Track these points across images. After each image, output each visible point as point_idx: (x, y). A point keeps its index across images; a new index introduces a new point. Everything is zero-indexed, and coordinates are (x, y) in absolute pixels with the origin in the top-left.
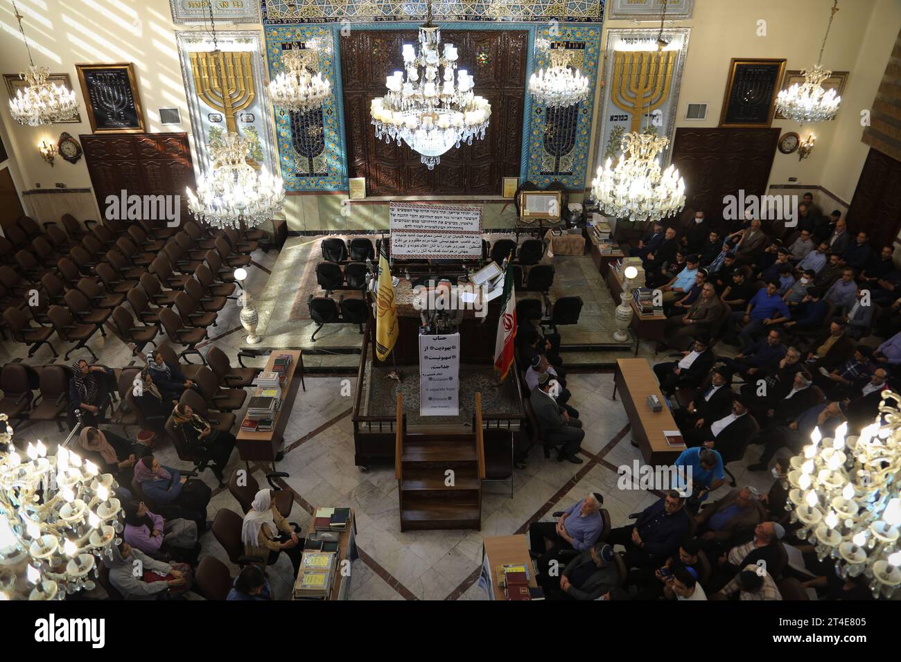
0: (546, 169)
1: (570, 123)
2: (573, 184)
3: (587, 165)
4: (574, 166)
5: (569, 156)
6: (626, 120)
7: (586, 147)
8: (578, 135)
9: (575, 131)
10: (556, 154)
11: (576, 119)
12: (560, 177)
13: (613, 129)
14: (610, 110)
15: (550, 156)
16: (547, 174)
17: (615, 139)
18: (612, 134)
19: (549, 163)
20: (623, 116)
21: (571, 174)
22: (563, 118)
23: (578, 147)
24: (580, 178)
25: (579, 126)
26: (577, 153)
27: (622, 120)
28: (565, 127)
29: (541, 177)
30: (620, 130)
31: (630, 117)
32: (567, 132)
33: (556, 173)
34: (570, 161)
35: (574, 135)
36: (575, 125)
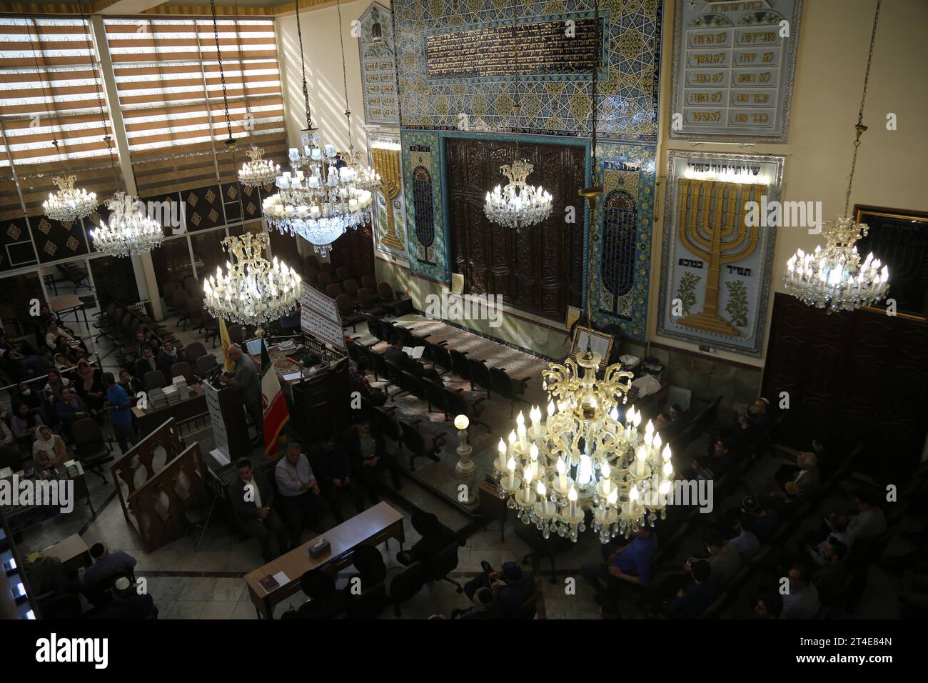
0: (604, 306)
1: (627, 258)
2: (633, 332)
3: (646, 313)
4: (633, 312)
5: (627, 297)
6: (701, 267)
7: (645, 291)
8: (636, 274)
9: (632, 268)
10: (614, 292)
11: (634, 254)
12: (619, 320)
13: (684, 276)
14: (680, 251)
15: (608, 293)
16: (606, 312)
17: (687, 289)
18: (683, 282)
19: (607, 301)
20: (695, 262)
21: (630, 319)
22: (620, 250)
23: (636, 289)
24: (640, 327)
25: (637, 263)
26: (636, 296)
27: (694, 266)
28: (622, 262)
29: (600, 315)
30: (694, 279)
31: (706, 265)
32: (625, 268)
33: (614, 313)
34: (629, 303)
35: (632, 274)
36: (633, 261)
